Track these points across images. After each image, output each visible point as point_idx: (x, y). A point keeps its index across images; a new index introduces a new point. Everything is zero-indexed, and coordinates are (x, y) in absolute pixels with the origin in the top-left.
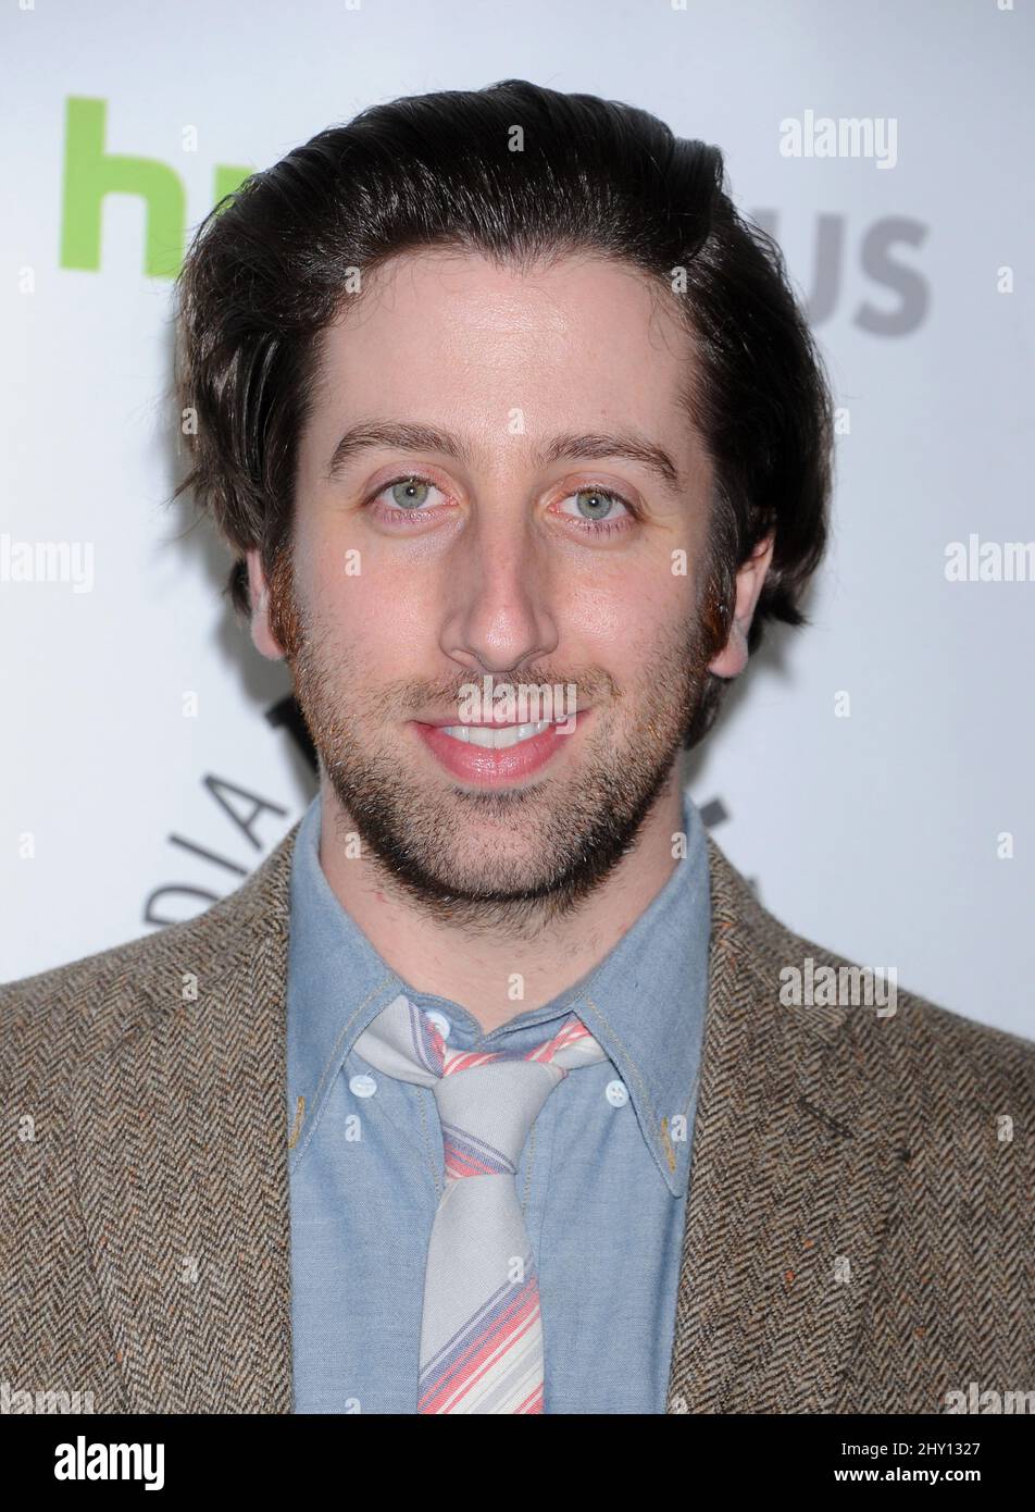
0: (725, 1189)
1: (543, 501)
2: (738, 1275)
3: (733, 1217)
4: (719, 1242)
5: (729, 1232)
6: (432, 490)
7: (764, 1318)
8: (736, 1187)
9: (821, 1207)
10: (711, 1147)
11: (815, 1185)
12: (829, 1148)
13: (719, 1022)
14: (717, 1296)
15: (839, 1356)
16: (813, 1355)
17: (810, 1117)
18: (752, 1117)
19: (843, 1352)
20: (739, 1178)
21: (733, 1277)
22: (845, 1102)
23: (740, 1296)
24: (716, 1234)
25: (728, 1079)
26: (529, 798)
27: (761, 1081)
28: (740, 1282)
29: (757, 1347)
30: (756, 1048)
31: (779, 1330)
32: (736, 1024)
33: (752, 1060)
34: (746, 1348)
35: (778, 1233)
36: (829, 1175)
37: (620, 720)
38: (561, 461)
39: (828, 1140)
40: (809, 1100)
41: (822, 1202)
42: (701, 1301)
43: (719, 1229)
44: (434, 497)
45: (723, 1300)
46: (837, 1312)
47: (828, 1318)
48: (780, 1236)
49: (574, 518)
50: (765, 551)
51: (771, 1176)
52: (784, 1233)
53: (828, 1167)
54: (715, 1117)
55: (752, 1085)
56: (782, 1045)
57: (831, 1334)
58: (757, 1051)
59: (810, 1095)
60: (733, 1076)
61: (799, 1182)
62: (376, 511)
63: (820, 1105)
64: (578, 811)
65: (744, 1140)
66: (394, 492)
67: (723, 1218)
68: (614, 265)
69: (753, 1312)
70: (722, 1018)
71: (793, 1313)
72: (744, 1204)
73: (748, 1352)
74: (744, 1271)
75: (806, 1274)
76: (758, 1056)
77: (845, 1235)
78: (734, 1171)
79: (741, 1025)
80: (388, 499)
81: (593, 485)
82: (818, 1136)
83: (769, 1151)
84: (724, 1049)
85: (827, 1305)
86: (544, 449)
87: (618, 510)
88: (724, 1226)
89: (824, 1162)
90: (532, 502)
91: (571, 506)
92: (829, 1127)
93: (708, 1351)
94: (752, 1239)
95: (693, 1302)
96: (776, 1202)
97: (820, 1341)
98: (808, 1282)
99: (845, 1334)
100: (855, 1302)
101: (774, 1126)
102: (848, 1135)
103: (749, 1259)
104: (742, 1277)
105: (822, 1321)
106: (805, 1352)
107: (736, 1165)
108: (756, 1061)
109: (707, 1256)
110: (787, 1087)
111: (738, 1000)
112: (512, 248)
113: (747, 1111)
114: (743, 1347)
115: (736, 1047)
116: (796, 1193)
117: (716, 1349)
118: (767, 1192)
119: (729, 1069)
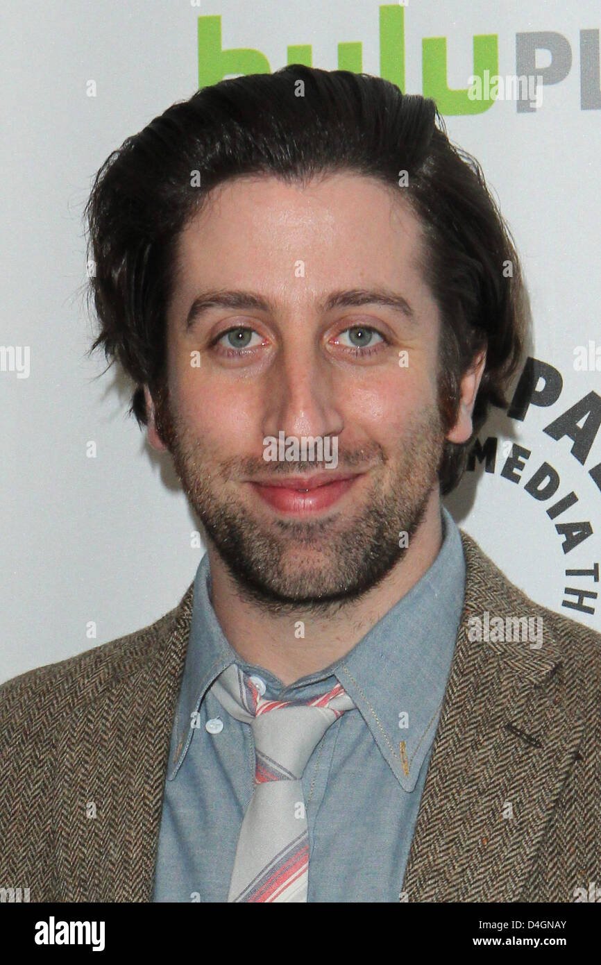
0: (444, 788)
1: (325, 337)
2: (447, 844)
3: (448, 806)
4: (436, 823)
5: (444, 815)
6: (254, 334)
7: (463, 870)
8: (453, 786)
9: (512, 794)
10: (440, 760)
11: (509, 780)
12: (523, 755)
13: (455, 677)
14: (431, 858)
15: (514, 892)
16: (496, 892)
17: (513, 735)
18: (470, 739)
19: (517, 889)
20: (455, 780)
21: (443, 845)
22: (540, 724)
23: (447, 857)
24: (435, 818)
25: (455, 715)
26: (327, 527)
27: (480, 714)
28: (448, 849)
29: (457, 890)
30: (479, 693)
31: (473, 878)
32: (466, 678)
33: (474, 701)
34: (448, 891)
35: (479, 814)
36: (520, 773)
37: (387, 476)
38: (336, 308)
39: (523, 751)
40: (515, 724)
41: (513, 791)
42: (420, 862)
43: (438, 814)
44: (255, 340)
45: (434, 861)
46: (515, 863)
47: (508, 867)
48: (480, 816)
49: (347, 347)
50: (481, 360)
51: (479, 777)
52: (484, 814)
53: (520, 768)
54: (444, 740)
55: (474, 717)
56: (500, 689)
57: (510, 878)
58: (480, 695)
59: (515, 721)
60: (459, 713)
61: (498, 779)
62: (218, 350)
63: (522, 727)
64: (361, 535)
65: (462, 754)
66: (229, 337)
67: (441, 807)
68: (364, 178)
69: (456, 867)
70: (457, 674)
71: (485, 866)
72: (457, 797)
73: (450, 894)
74: (451, 841)
75: (496, 840)
76: (480, 698)
77: (526, 812)
78: (452, 775)
79: (470, 678)
80: (226, 342)
81: (357, 324)
82: (516, 748)
83: (479, 760)
84: (456, 695)
85: (508, 859)
86: (323, 302)
87: (376, 339)
88: (441, 812)
89: (517, 765)
90: (319, 337)
91: (345, 339)
92: (525, 741)
93: (421, 895)
94: (460, 820)
95: (415, 863)
96: (480, 794)
97: (501, 883)
98: (497, 845)
99: (519, 877)
100: (527, 855)
101: (486, 743)
102: (538, 745)
103: (457, 833)
104: (450, 845)
105: (504, 870)
106: (491, 891)
107: (454, 771)
108: (478, 701)
109: (428, 832)
110: (499, 717)
111: (469, 662)
112: (296, 172)
113: (467, 735)
114: (446, 890)
115: (464, 693)
116: (495, 787)
117: (426, 893)
118: (475, 788)
119: (458, 708)
